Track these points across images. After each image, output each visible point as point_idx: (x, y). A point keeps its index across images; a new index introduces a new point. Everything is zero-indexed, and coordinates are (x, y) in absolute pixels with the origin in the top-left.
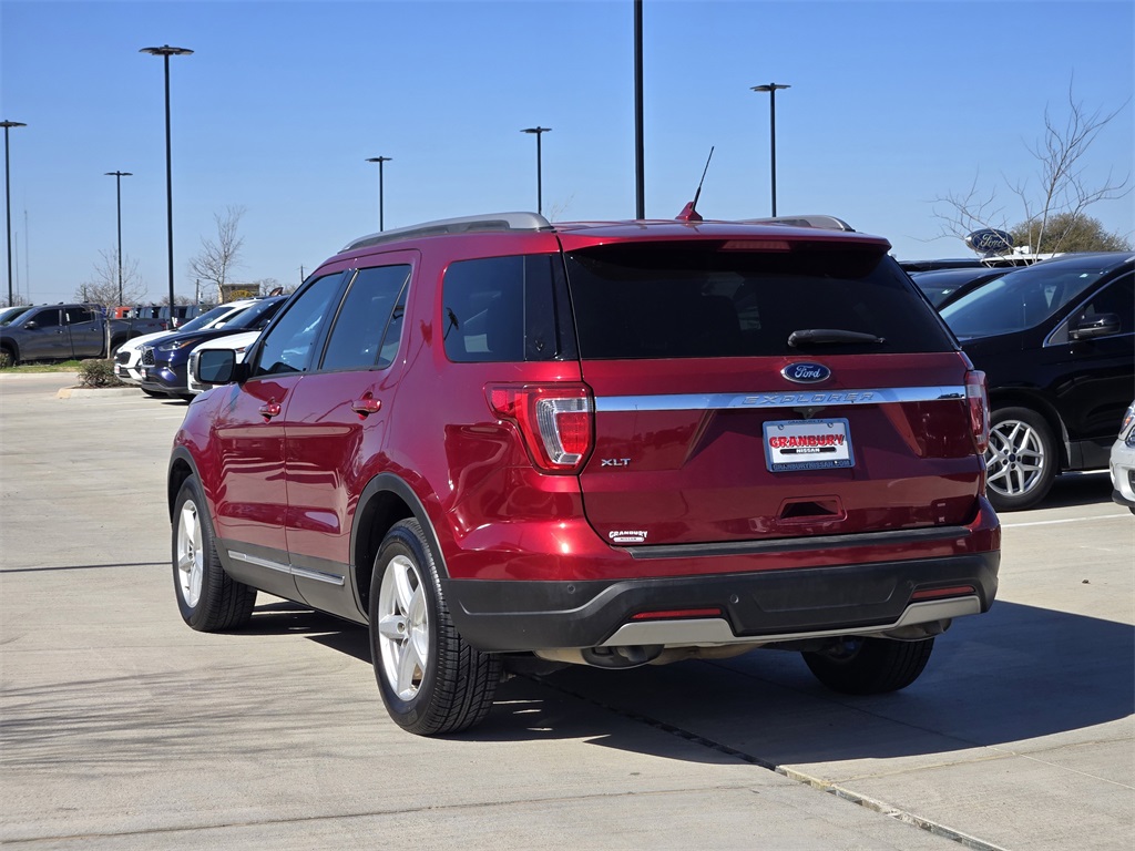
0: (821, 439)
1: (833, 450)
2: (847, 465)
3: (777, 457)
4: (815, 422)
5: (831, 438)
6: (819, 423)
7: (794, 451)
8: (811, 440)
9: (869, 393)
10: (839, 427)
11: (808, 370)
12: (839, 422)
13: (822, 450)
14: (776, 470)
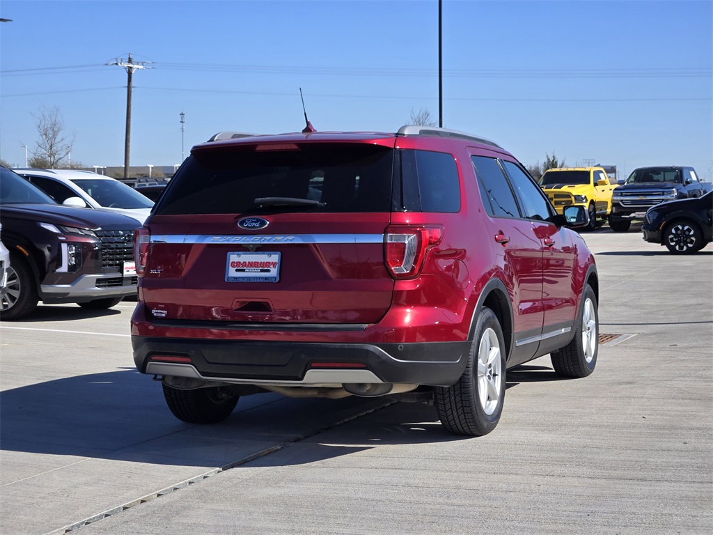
0: (263, 264)
1: (269, 271)
2: (273, 280)
3: (232, 273)
4: (259, 254)
5: (268, 264)
6: (262, 254)
7: (244, 270)
8: (255, 265)
9: (291, 237)
10: (275, 258)
11: (252, 222)
12: (275, 254)
13: (262, 271)
14: (230, 281)
